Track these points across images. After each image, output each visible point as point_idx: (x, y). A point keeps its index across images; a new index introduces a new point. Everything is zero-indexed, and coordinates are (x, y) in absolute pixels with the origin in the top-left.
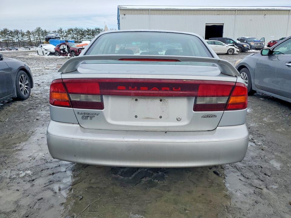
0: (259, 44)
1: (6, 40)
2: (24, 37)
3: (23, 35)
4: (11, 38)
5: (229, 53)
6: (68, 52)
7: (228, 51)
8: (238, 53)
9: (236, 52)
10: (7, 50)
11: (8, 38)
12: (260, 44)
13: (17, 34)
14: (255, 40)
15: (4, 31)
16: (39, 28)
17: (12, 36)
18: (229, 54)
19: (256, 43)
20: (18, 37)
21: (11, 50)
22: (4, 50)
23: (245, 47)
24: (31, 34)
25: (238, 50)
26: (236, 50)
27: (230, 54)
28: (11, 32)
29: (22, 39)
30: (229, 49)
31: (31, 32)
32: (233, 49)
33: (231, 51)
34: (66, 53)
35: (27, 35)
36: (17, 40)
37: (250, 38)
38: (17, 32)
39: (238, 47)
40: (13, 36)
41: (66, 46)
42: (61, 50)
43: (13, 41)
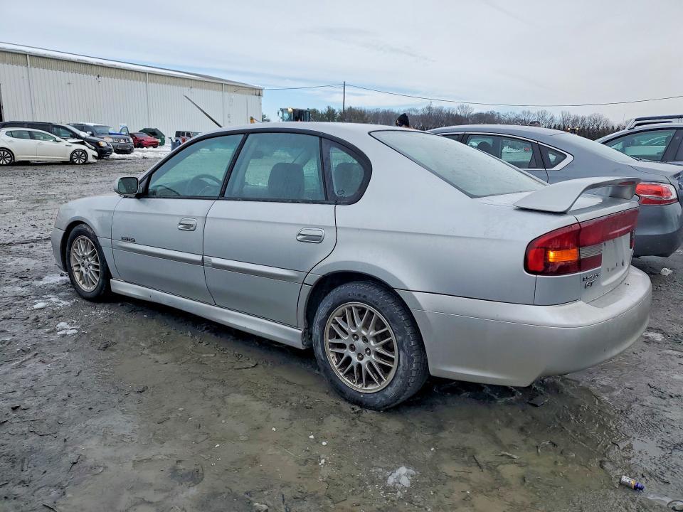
0: (122, 141)
5: (75, 160)
7: (72, 155)
8: (95, 161)
9: (91, 159)
12: (125, 140)
14: (111, 131)
18: (77, 164)
19: (115, 138)
23: (102, 147)
25: (96, 154)
26: (92, 153)
27: (79, 164)
30: (75, 152)
32: (84, 151)
33: (79, 157)
37: (97, 126)
39: (93, 148)
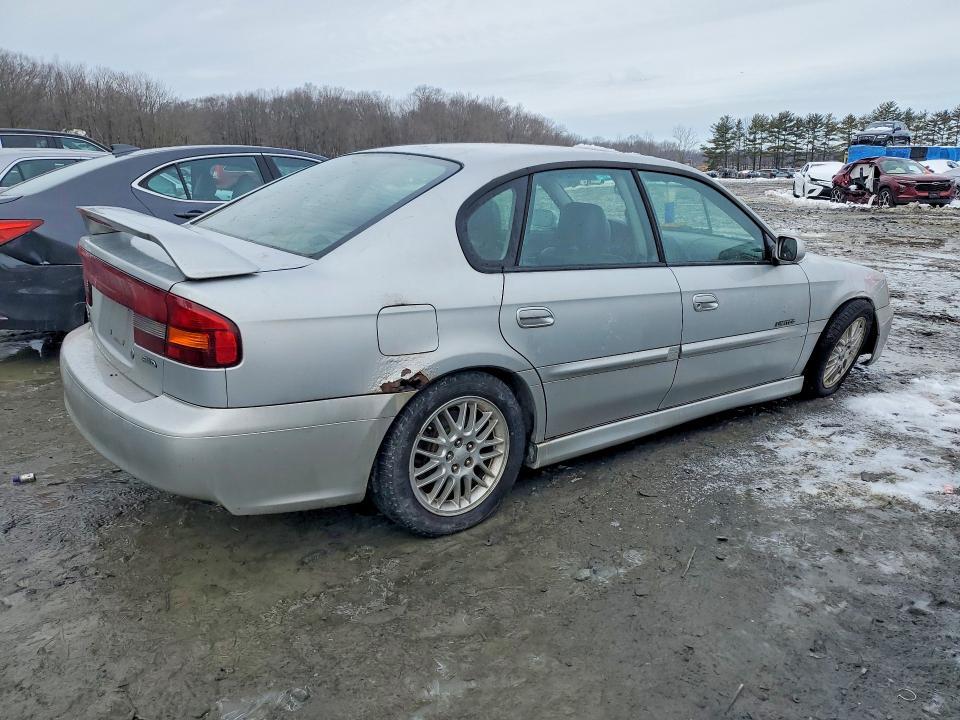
1: (778, 148)
2: (831, 137)
3: (831, 129)
4: (792, 141)
6: (871, 190)
10: (764, 176)
11: (785, 140)
13: (813, 129)
15: (780, 119)
16: (890, 105)
17: (796, 136)
20: (815, 138)
21: (775, 176)
22: (757, 176)
24: (855, 127)
28: (799, 123)
29: (824, 144)
31: (858, 119)
34: (864, 194)
35: (841, 131)
36: (810, 146)
38: (814, 122)
40: (799, 136)
41: (873, 169)
42: (851, 182)
43: (796, 148)
